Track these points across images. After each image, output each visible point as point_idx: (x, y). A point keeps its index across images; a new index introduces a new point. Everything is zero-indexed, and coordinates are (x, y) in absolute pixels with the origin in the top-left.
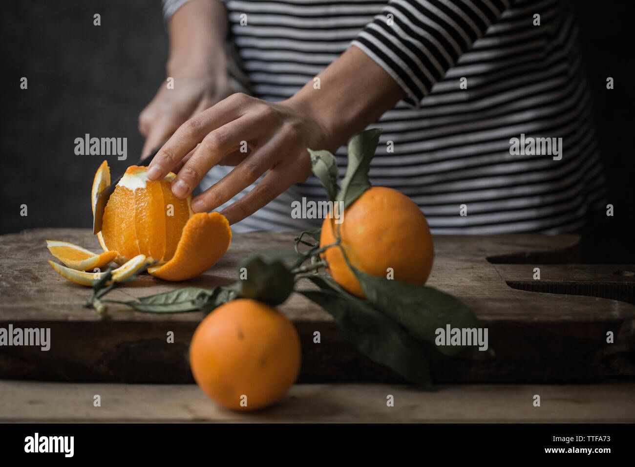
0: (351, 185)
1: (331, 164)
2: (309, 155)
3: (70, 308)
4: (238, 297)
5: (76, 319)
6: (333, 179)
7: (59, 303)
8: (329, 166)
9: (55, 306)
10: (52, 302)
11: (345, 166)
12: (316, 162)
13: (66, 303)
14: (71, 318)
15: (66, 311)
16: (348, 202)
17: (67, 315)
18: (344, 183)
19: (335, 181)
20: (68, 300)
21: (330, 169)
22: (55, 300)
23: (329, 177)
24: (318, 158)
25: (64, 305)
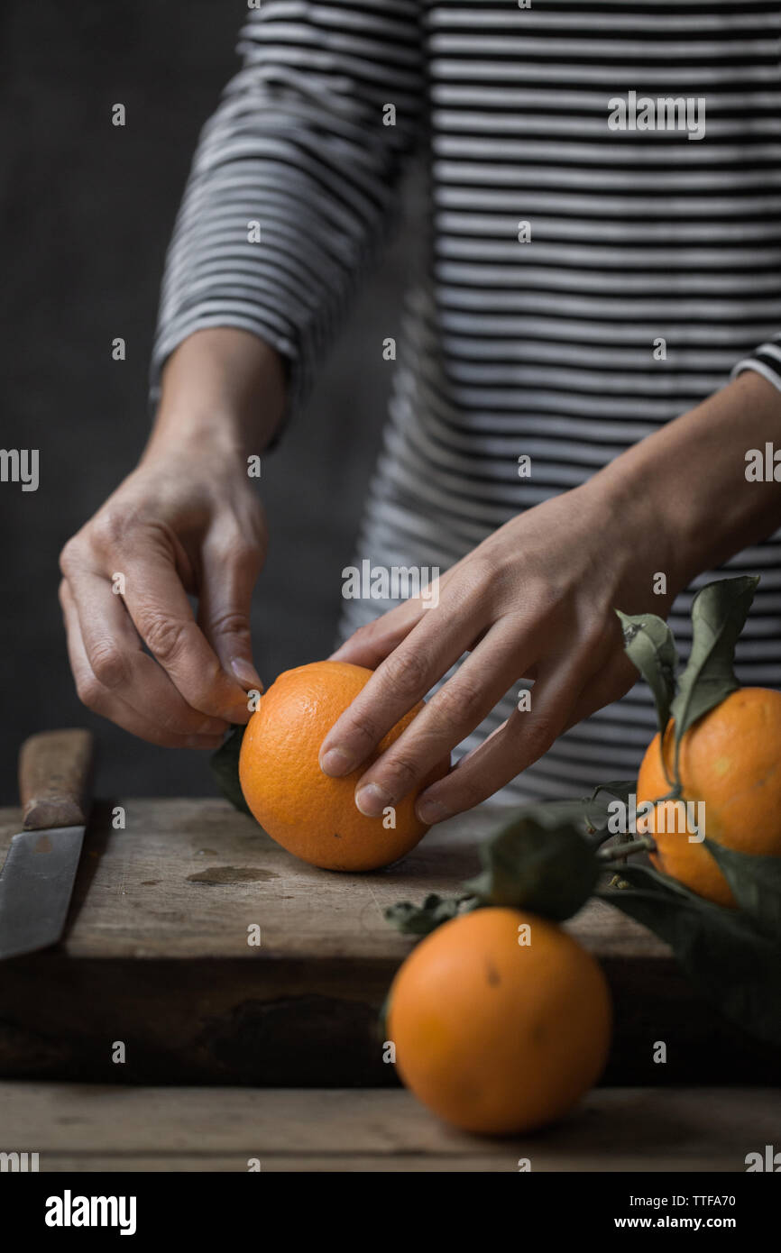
0: (700, 680)
1: (664, 639)
2: (619, 622)
3: (137, 934)
4: (483, 904)
5: (151, 954)
6: (666, 669)
7: (115, 926)
8: (659, 645)
9: (108, 931)
10: (102, 925)
11: (688, 639)
12: (632, 637)
13: (130, 926)
14: (141, 953)
15: (129, 941)
16: (694, 715)
17: (134, 948)
18: (687, 677)
19: (671, 673)
20: (133, 920)
21: (659, 650)
22: (107, 922)
23: (659, 664)
24: (637, 628)
25: (125, 930)
